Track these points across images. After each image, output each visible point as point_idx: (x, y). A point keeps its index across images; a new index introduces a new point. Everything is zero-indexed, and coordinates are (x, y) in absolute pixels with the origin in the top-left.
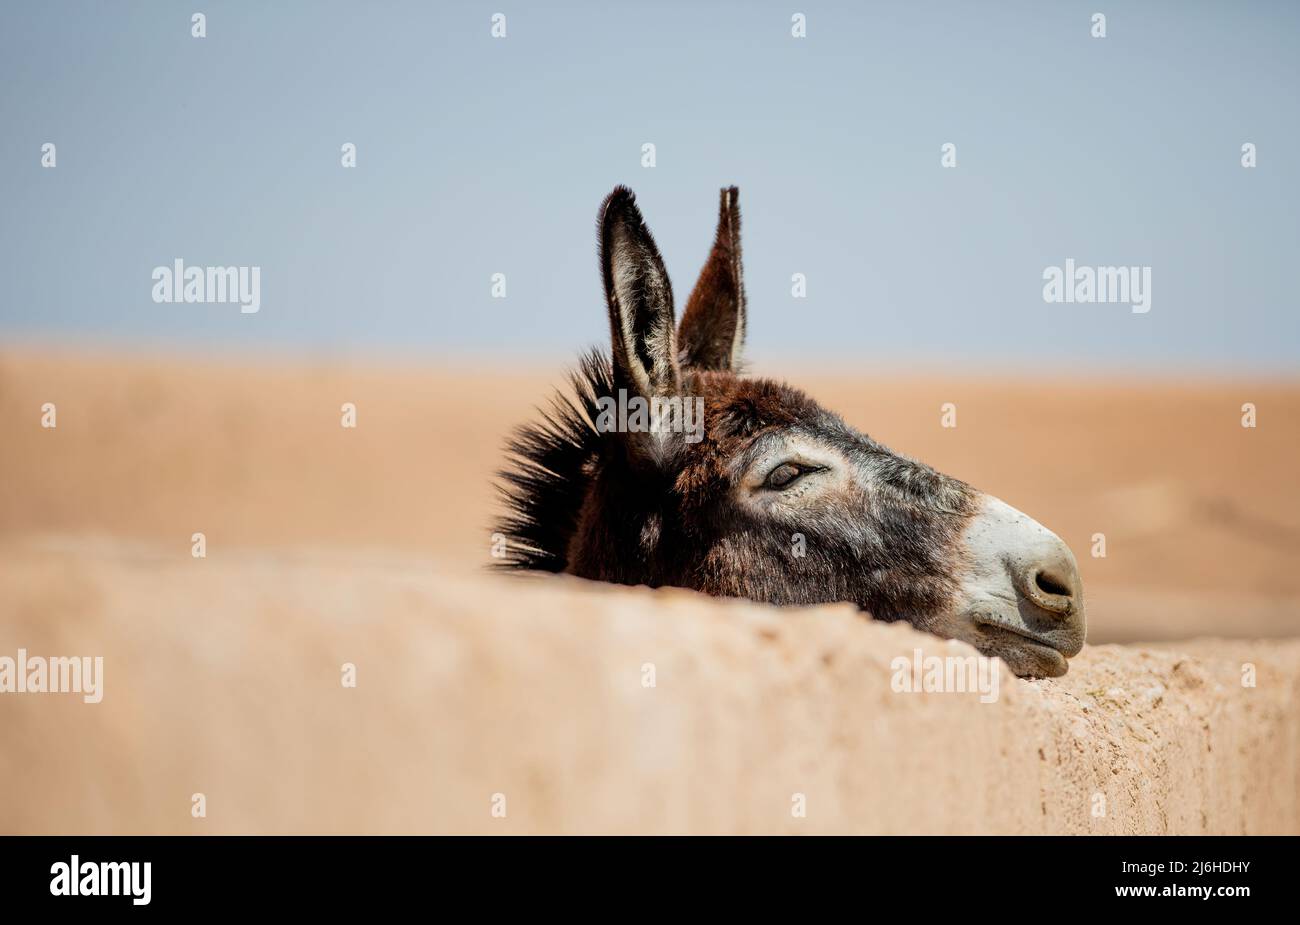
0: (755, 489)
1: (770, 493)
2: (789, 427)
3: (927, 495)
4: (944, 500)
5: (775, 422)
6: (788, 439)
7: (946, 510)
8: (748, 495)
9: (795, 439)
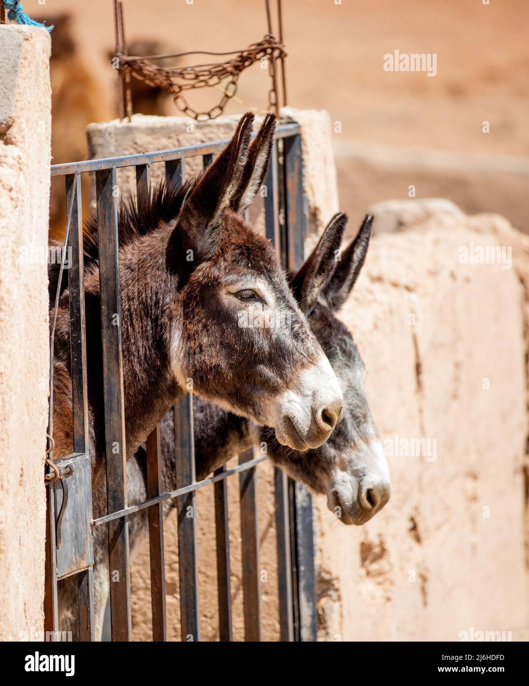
0: (229, 293)
1: (234, 298)
2: (261, 274)
3: (300, 341)
4: (305, 348)
5: (256, 268)
6: (258, 279)
7: (304, 353)
8: (225, 293)
9: (261, 281)
